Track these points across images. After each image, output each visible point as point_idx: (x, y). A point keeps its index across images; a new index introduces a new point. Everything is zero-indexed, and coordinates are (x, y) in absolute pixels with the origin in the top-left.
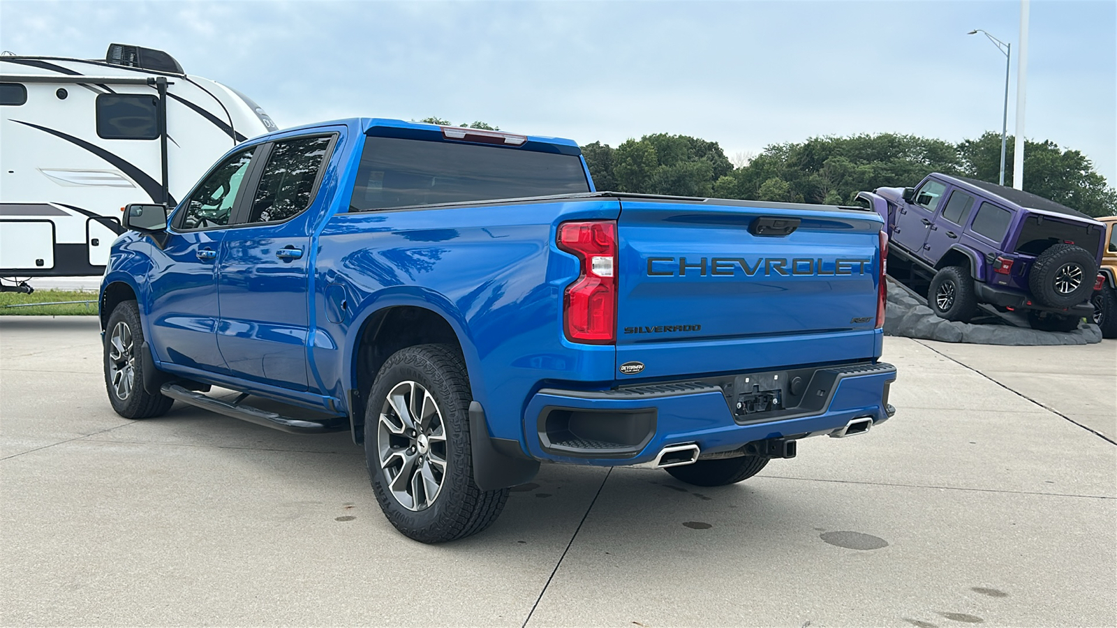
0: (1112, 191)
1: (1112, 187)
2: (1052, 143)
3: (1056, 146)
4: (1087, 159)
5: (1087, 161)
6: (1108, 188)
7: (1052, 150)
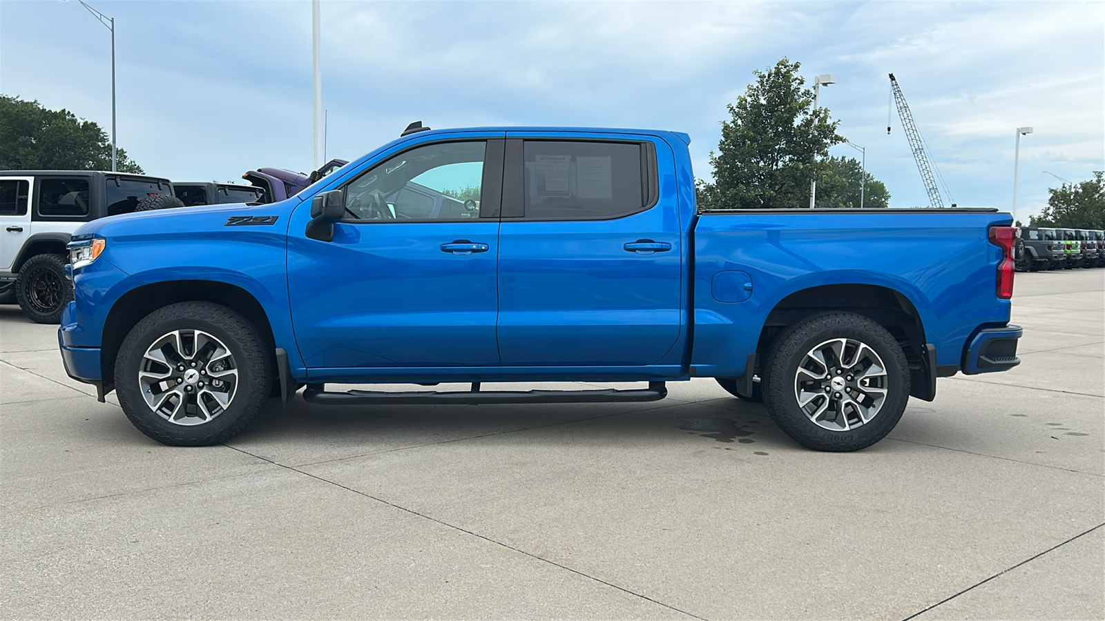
0: (133, 164)
1: (132, 160)
2: (69, 112)
3: (73, 116)
4: (103, 131)
5: (103, 133)
6: (129, 161)
7: (69, 120)
